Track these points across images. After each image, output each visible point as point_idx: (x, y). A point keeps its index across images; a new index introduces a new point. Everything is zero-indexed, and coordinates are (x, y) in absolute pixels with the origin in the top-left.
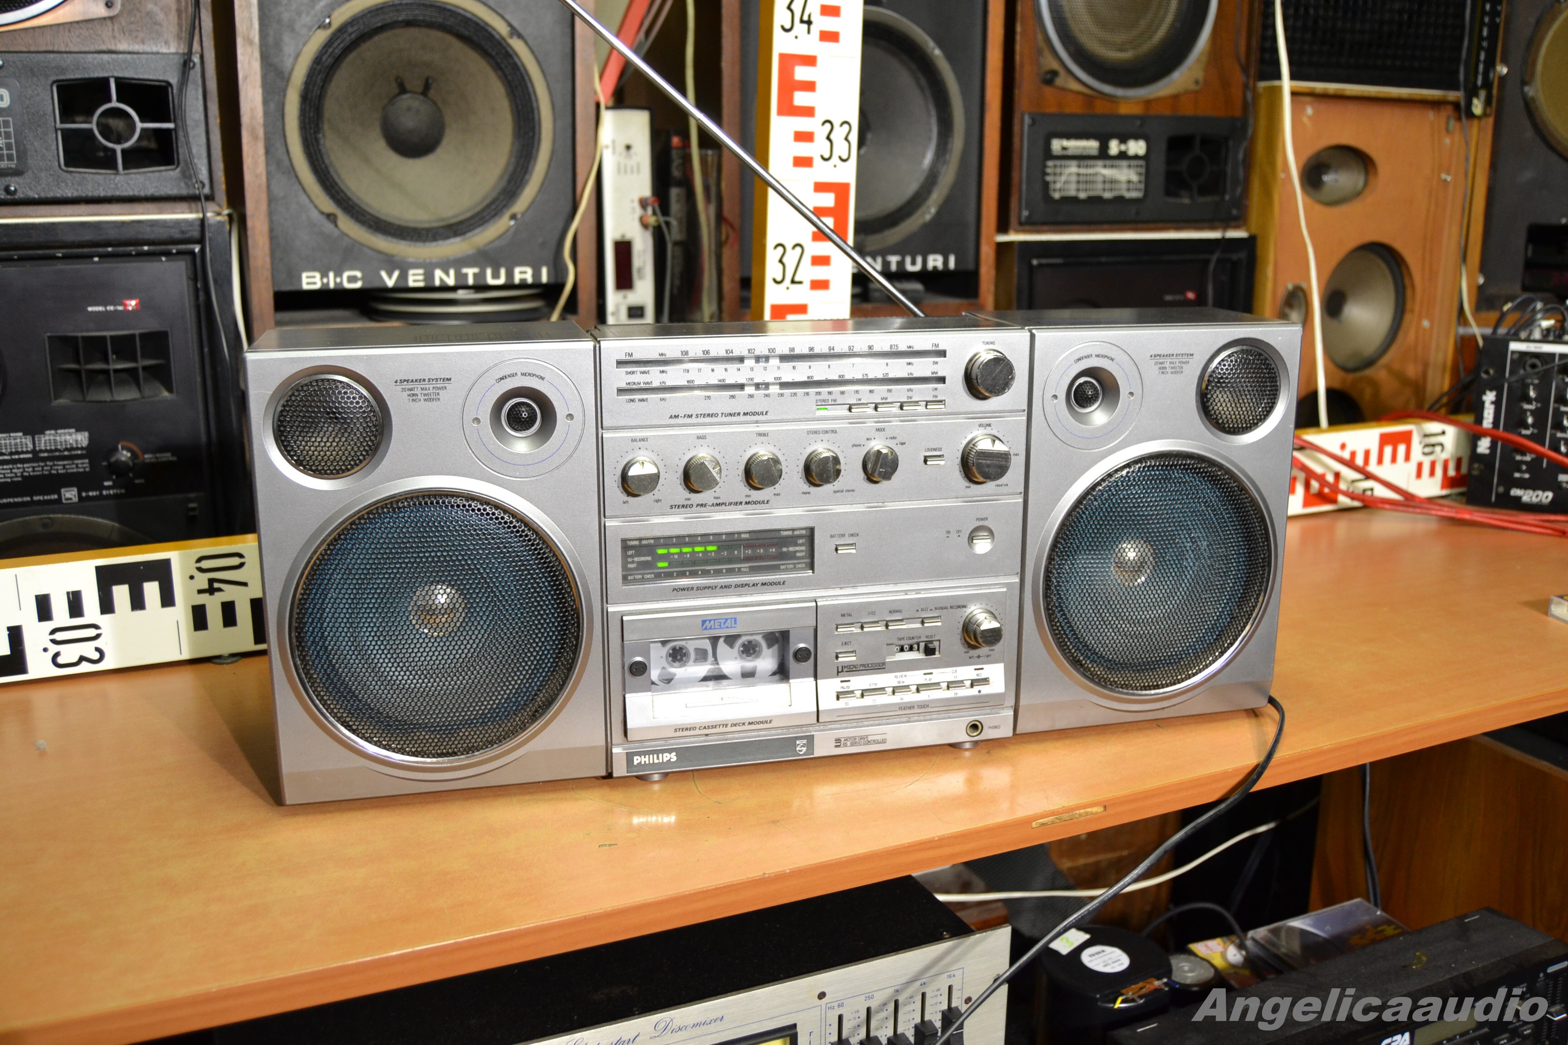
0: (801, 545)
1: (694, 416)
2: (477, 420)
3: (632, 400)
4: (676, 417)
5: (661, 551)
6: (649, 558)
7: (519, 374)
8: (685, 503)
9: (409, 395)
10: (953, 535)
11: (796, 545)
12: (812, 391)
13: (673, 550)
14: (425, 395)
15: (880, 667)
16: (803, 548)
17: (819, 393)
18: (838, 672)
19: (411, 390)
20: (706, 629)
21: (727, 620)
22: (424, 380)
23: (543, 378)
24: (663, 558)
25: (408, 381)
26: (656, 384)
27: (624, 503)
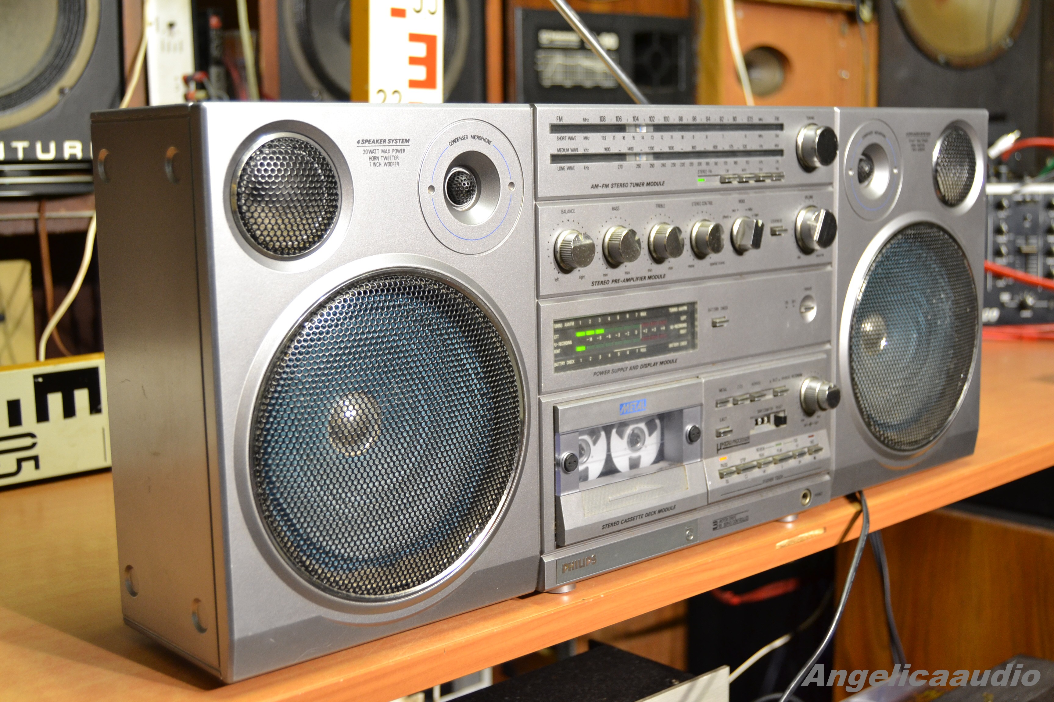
0: (684, 322)
1: (610, 186)
2: (432, 188)
3: (562, 168)
4: (596, 186)
5: (579, 334)
6: (569, 343)
7: (469, 137)
8: (603, 279)
9: (371, 158)
10: (790, 305)
11: (679, 322)
12: (695, 161)
13: (590, 333)
14: (385, 158)
15: (745, 442)
16: (684, 325)
17: (700, 164)
18: (718, 450)
19: (372, 152)
20: (623, 413)
21: (638, 402)
22: (385, 141)
23: (489, 142)
24: (582, 341)
25: (368, 141)
26: (581, 151)
27: (556, 280)
